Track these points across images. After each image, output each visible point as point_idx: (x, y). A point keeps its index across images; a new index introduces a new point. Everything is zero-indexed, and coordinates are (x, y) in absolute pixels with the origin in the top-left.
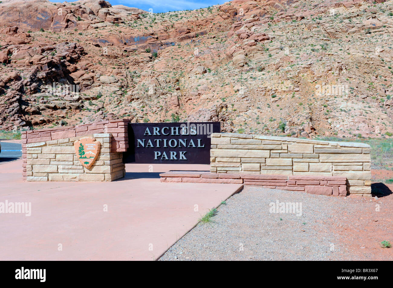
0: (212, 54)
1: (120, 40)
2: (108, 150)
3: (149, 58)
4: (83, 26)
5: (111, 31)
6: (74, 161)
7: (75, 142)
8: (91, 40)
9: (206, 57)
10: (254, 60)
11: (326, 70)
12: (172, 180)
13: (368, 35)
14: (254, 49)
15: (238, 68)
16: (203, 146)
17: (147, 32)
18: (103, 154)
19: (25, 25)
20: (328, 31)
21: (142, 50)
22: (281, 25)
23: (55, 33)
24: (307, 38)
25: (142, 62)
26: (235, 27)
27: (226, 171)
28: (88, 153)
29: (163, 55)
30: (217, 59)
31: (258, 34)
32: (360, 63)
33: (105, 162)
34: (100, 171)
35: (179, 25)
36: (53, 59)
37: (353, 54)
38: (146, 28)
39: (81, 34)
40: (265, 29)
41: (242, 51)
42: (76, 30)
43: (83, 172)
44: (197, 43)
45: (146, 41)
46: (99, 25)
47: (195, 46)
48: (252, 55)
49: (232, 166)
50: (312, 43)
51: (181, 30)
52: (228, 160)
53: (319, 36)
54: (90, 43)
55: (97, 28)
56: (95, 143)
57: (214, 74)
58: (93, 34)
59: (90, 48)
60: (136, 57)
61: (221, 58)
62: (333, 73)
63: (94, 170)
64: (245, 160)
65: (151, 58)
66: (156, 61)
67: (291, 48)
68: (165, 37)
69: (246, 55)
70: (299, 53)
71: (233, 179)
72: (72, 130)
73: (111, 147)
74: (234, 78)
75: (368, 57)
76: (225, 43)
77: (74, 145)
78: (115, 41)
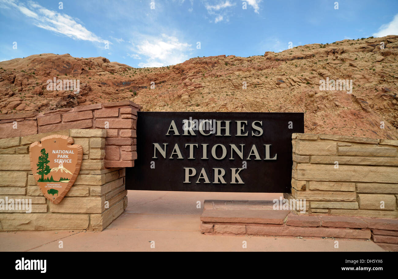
0: (169, 95)
1: (114, 84)
2: (99, 164)
3: (131, 96)
4: (92, 73)
5: (109, 77)
6: (28, 187)
7: (32, 145)
8: (96, 82)
9: (166, 96)
10: (194, 100)
11: (234, 107)
12: (225, 230)
13: (255, 88)
14: (194, 92)
15: (184, 104)
16: (275, 158)
17: (131, 79)
18: (87, 172)
19: (55, 71)
20: (234, 84)
21: (127, 90)
22: (209, 79)
23: (74, 77)
24: (223, 88)
25: (127, 98)
26: (183, 79)
27: (328, 209)
28: (56, 169)
29: (140, 94)
30: (172, 98)
31: (196, 84)
32: (252, 104)
33: (91, 189)
34: (80, 208)
35: (150, 76)
36: (71, 93)
37: (249, 98)
38: (130, 77)
39: (90, 78)
40: (199, 81)
41: (187, 93)
42: (87, 76)
43: (46, 211)
44: (160, 87)
45: (130, 85)
46: (102, 73)
47: (159, 89)
48: (192, 96)
49: (340, 198)
50: (226, 91)
51: (151, 79)
52: (331, 187)
53: (229, 87)
54: (95, 84)
55: (101, 75)
56: (72, 149)
57: (170, 107)
58: (98, 79)
59: (96, 87)
60: (123, 94)
61: (175, 98)
62: (238, 110)
63: (69, 205)
64: (365, 188)
65: (132, 95)
66: (136, 97)
67: (214, 93)
68: (141, 83)
69: (189, 96)
70: (219, 96)
71: (350, 228)
72: (31, 122)
73: (105, 158)
74: (182, 110)
75: (256, 101)
76: (177, 88)
77: (30, 153)
78: (111, 84)
